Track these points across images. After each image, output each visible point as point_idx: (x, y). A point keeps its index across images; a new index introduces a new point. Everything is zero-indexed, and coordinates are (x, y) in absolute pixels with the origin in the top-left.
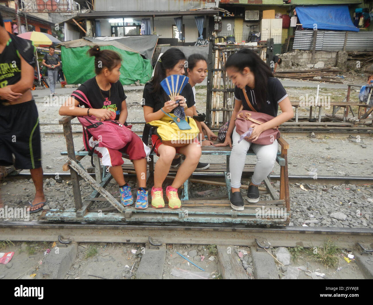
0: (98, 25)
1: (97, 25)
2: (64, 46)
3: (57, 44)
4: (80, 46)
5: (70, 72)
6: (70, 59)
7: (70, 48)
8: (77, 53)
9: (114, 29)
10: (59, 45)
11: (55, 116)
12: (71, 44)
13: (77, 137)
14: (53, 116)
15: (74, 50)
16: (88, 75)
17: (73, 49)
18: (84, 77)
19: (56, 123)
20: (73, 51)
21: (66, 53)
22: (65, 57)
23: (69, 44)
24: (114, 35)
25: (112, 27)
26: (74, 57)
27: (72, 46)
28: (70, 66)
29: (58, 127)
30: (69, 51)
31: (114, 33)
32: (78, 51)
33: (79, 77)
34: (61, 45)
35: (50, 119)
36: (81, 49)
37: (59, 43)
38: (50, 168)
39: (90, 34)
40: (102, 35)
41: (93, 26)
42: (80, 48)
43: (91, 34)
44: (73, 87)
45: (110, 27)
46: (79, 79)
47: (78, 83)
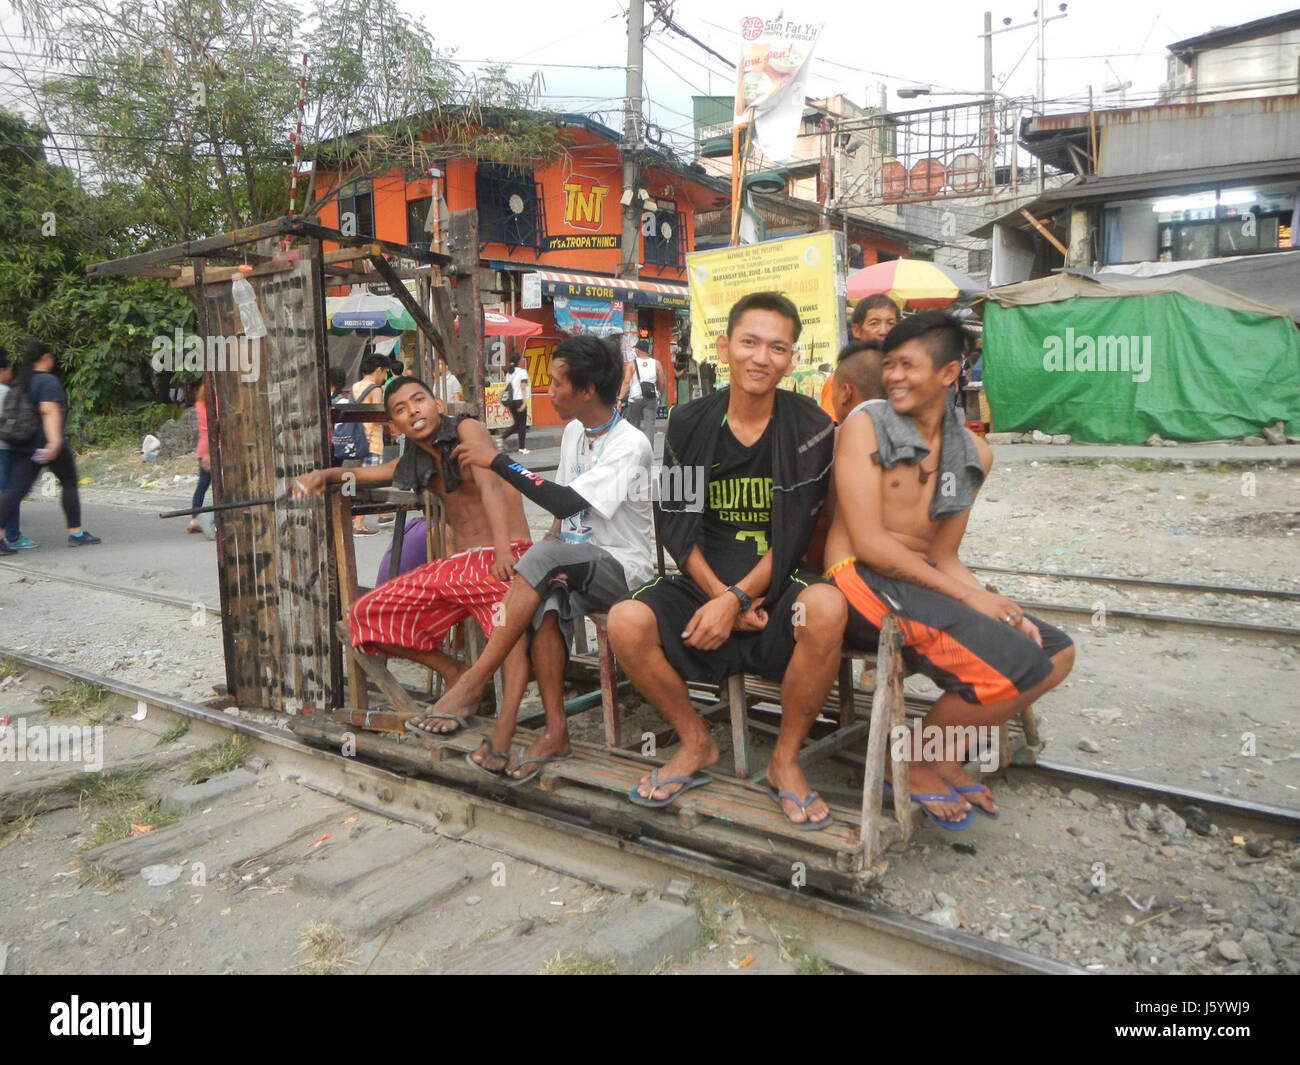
0: (1114, 224)
1: (1111, 224)
2: (995, 301)
3: (974, 295)
4: (1054, 299)
5: (1010, 390)
6: (1013, 344)
7: (1017, 306)
8: (1042, 323)
9: (1168, 233)
10: (979, 298)
11: (990, 540)
12: (1019, 293)
13: (1116, 631)
14: (983, 539)
15: (1031, 313)
16: (1075, 400)
17: (1024, 309)
18: (1057, 407)
19: (1006, 568)
20: (1025, 318)
21: (1001, 325)
22: (994, 338)
23: (1013, 294)
24: (1169, 255)
25: (1162, 227)
26: (1029, 338)
27: (1023, 300)
28: (1010, 369)
29: (1021, 583)
30: (1013, 316)
31: (1167, 249)
32: (1044, 317)
33: (1039, 406)
34: (987, 299)
35: (976, 552)
36: (1055, 309)
37: (979, 294)
38: (1095, 752)
39: (1081, 256)
40: (1124, 260)
41: (1094, 229)
42: (1051, 306)
43: (1086, 256)
44: (1013, 443)
45: (1156, 228)
46: (1037, 415)
47: (1032, 430)
